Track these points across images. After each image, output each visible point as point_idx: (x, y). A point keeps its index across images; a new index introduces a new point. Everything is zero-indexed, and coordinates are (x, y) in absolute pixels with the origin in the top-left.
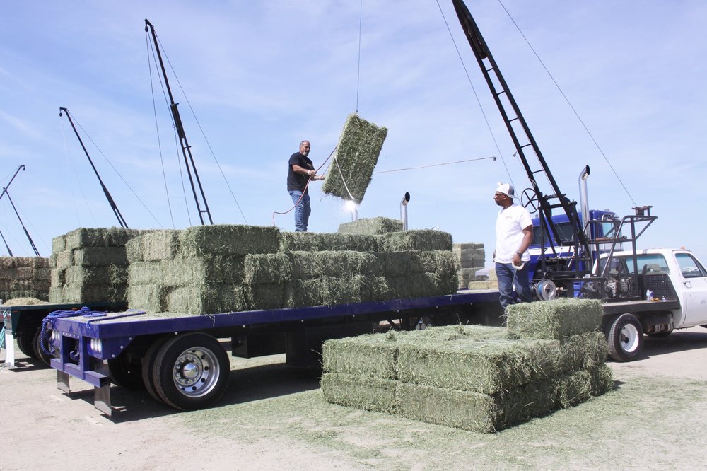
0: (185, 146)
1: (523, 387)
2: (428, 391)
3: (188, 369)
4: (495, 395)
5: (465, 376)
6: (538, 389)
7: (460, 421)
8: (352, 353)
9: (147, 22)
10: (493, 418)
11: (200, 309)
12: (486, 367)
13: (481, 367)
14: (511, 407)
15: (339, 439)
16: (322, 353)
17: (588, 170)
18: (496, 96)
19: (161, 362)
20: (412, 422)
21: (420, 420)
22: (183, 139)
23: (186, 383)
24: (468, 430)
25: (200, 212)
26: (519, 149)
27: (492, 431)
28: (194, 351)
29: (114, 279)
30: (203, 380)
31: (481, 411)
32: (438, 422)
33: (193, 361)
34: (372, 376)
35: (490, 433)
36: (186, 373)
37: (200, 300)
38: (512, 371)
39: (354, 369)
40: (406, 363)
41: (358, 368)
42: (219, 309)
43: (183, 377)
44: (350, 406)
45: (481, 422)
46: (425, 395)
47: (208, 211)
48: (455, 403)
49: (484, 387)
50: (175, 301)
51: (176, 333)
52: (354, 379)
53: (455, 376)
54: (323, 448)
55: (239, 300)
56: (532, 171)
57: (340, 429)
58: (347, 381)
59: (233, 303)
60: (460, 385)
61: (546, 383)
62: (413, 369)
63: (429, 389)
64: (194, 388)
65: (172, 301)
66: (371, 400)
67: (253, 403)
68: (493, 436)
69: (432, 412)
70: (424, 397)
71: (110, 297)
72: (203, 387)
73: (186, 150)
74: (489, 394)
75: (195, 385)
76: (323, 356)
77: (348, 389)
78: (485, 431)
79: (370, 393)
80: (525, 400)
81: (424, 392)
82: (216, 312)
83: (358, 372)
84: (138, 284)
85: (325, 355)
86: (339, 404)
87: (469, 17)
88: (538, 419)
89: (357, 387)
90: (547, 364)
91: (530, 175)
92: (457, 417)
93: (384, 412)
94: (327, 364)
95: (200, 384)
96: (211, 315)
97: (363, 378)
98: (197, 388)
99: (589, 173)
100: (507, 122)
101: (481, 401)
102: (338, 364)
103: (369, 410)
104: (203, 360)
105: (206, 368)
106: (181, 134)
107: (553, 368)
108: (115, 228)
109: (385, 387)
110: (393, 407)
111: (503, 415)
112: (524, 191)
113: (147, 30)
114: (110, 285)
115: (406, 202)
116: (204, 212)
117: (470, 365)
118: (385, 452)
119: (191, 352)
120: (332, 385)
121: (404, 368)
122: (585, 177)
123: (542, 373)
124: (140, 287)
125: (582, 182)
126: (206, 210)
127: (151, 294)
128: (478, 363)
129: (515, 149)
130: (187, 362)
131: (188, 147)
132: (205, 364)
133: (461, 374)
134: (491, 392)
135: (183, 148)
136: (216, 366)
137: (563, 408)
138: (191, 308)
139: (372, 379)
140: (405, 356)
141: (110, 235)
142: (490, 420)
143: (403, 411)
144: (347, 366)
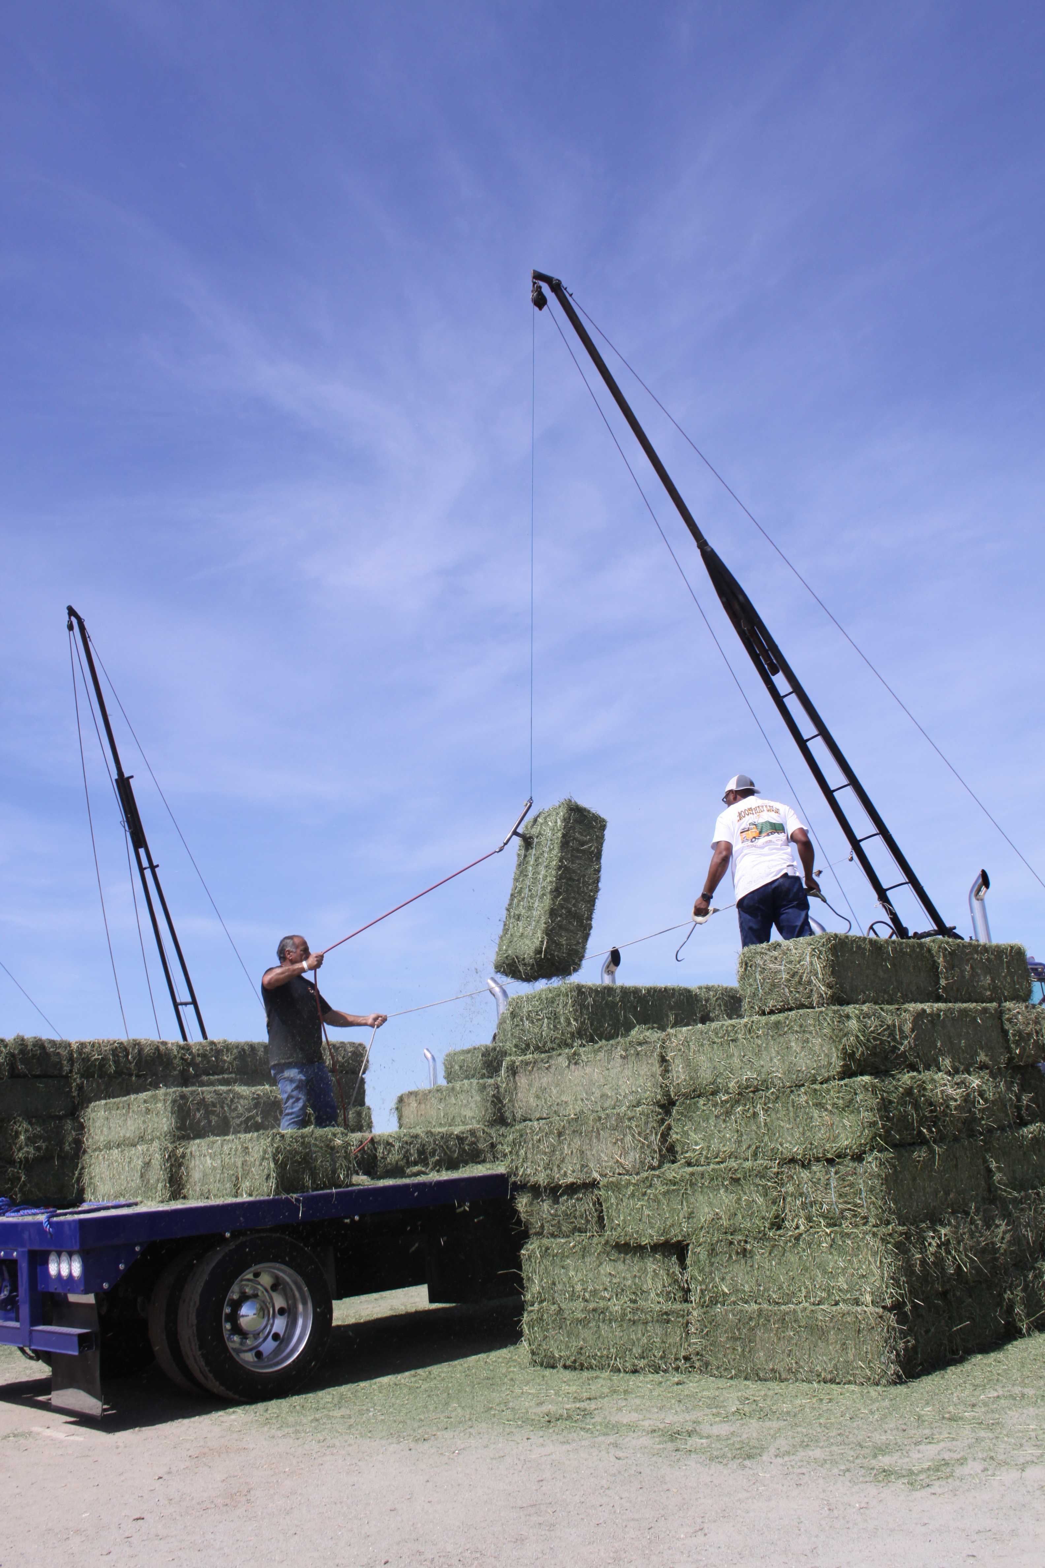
0: (145, 863)
1: (944, 1295)
2: (759, 1315)
3: (248, 1313)
4: (897, 1307)
5: (833, 1276)
6: (971, 1297)
7: (830, 1367)
8: (588, 1260)
9: (71, 612)
10: (898, 1355)
11: (272, 1183)
12: (874, 1254)
13: (866, 1254)
14: (927, 1332)
15: (598, 1419)
16: (520, 1269)
17: (985, 880)
18: (802, 744)
19: (196, 1297)
20: (731, 1382)
21: (746, 1379)
22: (142, 851)
23: (241, 1344)
24: (849, 1382)
25: (176, 1005)
26: (855, 844)
27: (898, 1381)
28: (257, 1275)
29: (21, 1148)
30: (276, 1337)
31: (873, 1342)
32: (783, 1376)
33: (256, 1296)
34: (635, 1302)
35: (895, 1383)
36: (243, 1322)
37: (272, 1165)
38: (923, 1262)
39: (594, 1293)
40: (707, 1269)
41: (601, 1288)
42: (308, 1181)
43: (237, 1329)
44: (591, 1368)
45: (876, 1365)
46: (752, 1324)
47: (194, 1002)
48: (817, 1331)
49: (872, 1293)
50: (205, 1175)
51: (228, 1235)
52: (594, 1310)
53: (813, 1279)
54: (575, 1435)
55: (345, 1163)
56: (885, 886)
57: (593, 1405)
58: (581, 1316)
59: (334, 1171)
60: (824, 1295)
61: (984, 1286)
62: (723, 1279)
63: (760, 1311)
64: (259, 1355)
65: (196, 1175)
66: (637, 1351)
67: (385, 1380)
68: (901, 1389)
69: (771, 1357)
70: (752, 1329)
71: (11, 1189)
72: (277, 1351)
73: (148, 873)
74: (884, 1307)
75: (261, 1348)
76: (524, 1275)
77: (585, 1333)
78: (884, 1381)
79: (633, 1337)
80: (950, 1318)
81: (751, 1319)
82: (303, 1189)
83: (603, 1298)
84: (108, 1146)
85: (527, 1270)
86: (565, 1367)
87: (741, 598)
88: (979, 1356)
89: (604, 1329)
90: (984, 1251)
91: (882, 894)
92: (822, 1362)
93: (665, 1371)
94: (534, 1288)
95: (269, 1346)
96: (295, 1196)
97: (616, 1307)
98: (265, 1354)
99: (987, 885)
100: (829, 794)
101: (872, 1321)
102: (559, 1287)
103: (635, 1371)
104: (274, 1294)
105: (282, 1311)
106: (138, 839)
107: (996, 1259)
108: (23, 1040)
109: (664, 1318)
110: (687, 1359)
111: (915, 1348)
112: (871, 928)
113: (70, 627)
114: (12, 1162)
115: (612, 967)
116: (186, 1004)
117: (841, 1251)
118: (705, 1429)
119: (250, 1276)
120: (547, 1330)
121: (703, 1281)
122: (981, 894)
123: (977, 1269)
124: (115, 1152)
125: (976, 904)
126: (189, 1000)
127: (147, 1164)
128: (858, 1248)
129: (849, 846)
130: (244, 1298)
131: (153, 868)
132: (279, 1302)
133: (825, 1272)
134: (889, 1302)
135: (142, 870)
136: (305, 1303)
137: (1022, 1336)
138: (246, 1185)
139: (635, 1306)
140: (703, 1256)
141: (13, 1055)
142: (893, 1357)
143: (707, 1364)
144: (579, 1288)
